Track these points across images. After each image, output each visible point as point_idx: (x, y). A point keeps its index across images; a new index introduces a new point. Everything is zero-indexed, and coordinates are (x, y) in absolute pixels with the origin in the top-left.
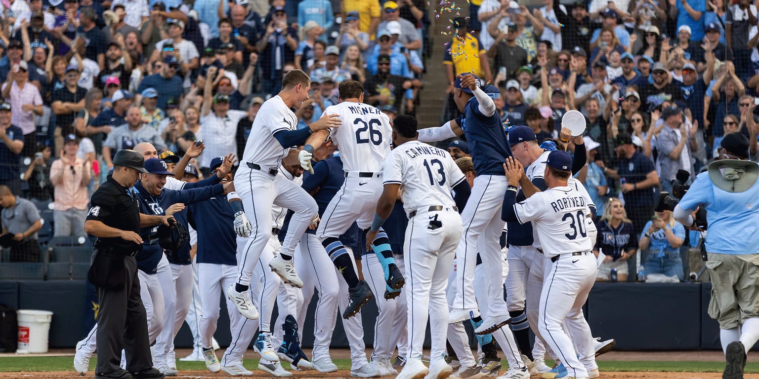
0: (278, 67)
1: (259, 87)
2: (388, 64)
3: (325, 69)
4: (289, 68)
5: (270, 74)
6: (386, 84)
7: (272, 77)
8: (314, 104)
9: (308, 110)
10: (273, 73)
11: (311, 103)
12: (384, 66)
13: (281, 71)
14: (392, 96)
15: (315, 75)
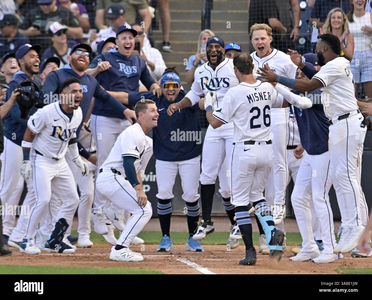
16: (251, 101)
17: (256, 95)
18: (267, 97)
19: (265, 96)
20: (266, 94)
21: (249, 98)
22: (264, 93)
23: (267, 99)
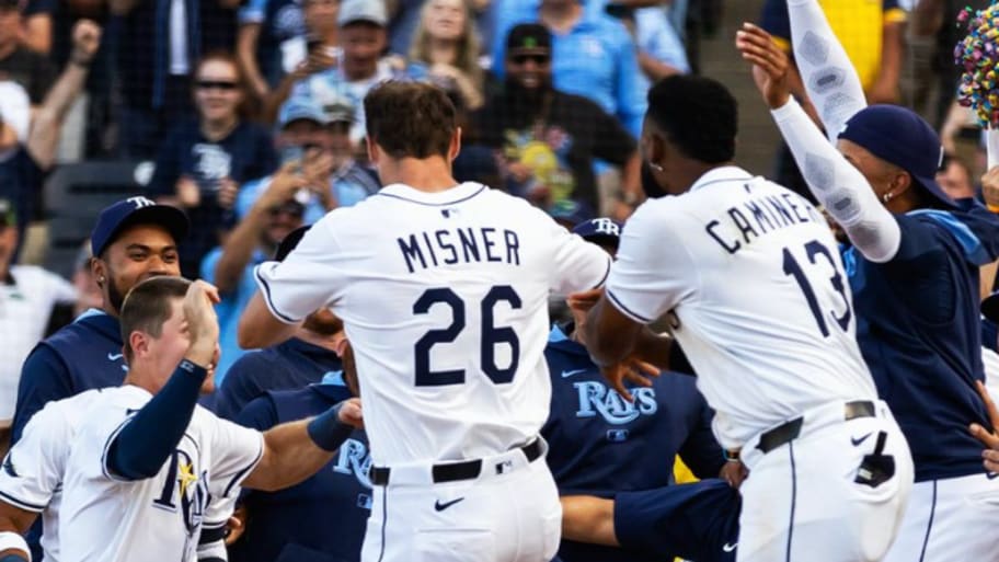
0: (179, 66)
1: (110, 137)
2: (543, 60)
3: (339, 73)
4: (216, 69)
5: (148, 93)
6: (539, 126)
7: (157, 100)
8: (303, 197)
9: (284, 218)
10: (159, 88)
11: (295, 189)
12: (530, 66)
13: (190, 81)
14: (560, 171)
15: (308, 95)
16: (416, 263)
17: (445, 240)
18: (499, 249)
19: (488, 244)
20: (497, 238)
21: (410, 249)
22: (484, 231)
23: (499, 259)
